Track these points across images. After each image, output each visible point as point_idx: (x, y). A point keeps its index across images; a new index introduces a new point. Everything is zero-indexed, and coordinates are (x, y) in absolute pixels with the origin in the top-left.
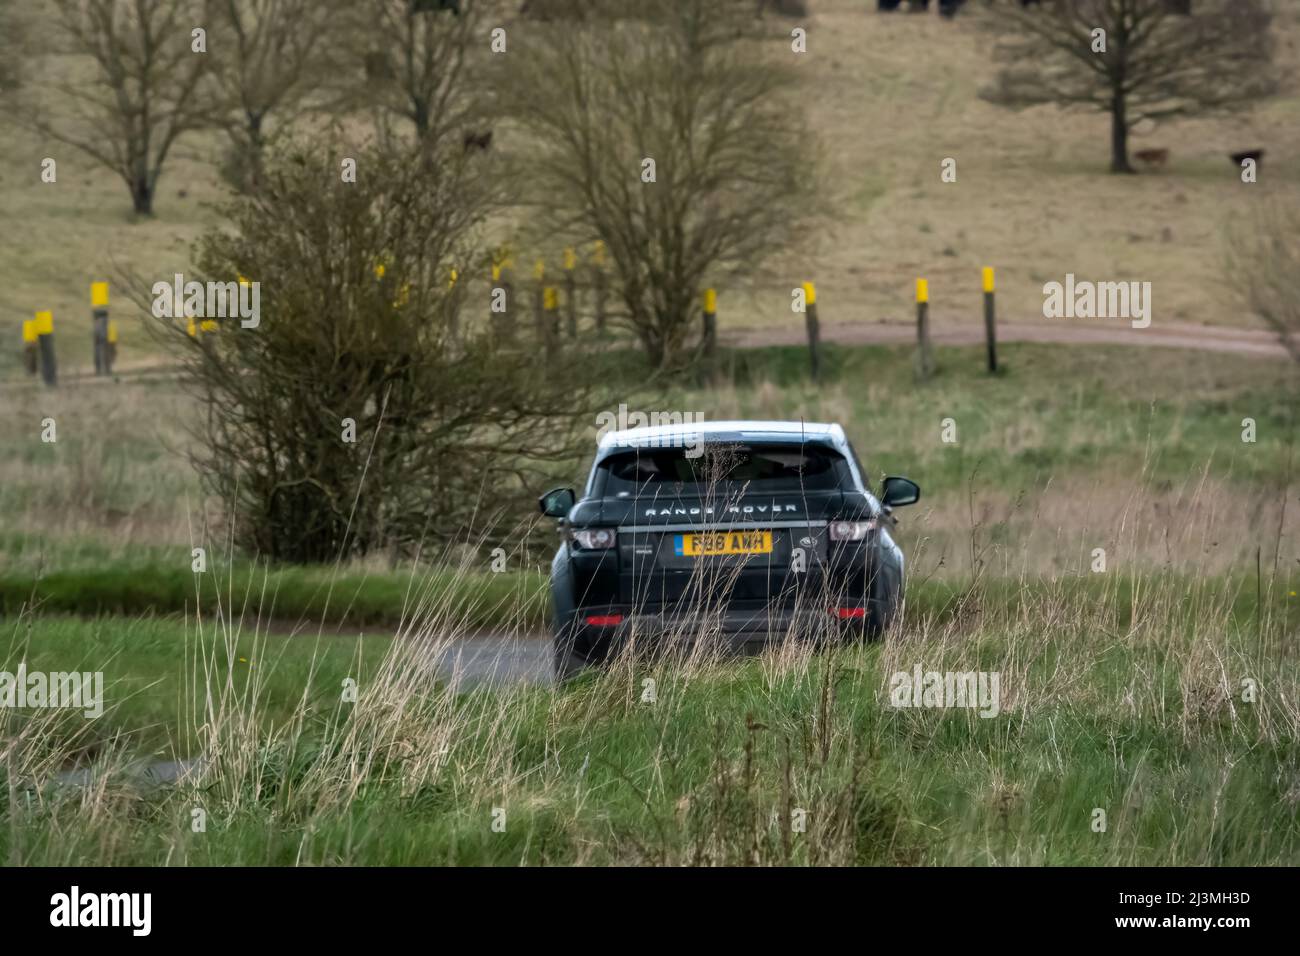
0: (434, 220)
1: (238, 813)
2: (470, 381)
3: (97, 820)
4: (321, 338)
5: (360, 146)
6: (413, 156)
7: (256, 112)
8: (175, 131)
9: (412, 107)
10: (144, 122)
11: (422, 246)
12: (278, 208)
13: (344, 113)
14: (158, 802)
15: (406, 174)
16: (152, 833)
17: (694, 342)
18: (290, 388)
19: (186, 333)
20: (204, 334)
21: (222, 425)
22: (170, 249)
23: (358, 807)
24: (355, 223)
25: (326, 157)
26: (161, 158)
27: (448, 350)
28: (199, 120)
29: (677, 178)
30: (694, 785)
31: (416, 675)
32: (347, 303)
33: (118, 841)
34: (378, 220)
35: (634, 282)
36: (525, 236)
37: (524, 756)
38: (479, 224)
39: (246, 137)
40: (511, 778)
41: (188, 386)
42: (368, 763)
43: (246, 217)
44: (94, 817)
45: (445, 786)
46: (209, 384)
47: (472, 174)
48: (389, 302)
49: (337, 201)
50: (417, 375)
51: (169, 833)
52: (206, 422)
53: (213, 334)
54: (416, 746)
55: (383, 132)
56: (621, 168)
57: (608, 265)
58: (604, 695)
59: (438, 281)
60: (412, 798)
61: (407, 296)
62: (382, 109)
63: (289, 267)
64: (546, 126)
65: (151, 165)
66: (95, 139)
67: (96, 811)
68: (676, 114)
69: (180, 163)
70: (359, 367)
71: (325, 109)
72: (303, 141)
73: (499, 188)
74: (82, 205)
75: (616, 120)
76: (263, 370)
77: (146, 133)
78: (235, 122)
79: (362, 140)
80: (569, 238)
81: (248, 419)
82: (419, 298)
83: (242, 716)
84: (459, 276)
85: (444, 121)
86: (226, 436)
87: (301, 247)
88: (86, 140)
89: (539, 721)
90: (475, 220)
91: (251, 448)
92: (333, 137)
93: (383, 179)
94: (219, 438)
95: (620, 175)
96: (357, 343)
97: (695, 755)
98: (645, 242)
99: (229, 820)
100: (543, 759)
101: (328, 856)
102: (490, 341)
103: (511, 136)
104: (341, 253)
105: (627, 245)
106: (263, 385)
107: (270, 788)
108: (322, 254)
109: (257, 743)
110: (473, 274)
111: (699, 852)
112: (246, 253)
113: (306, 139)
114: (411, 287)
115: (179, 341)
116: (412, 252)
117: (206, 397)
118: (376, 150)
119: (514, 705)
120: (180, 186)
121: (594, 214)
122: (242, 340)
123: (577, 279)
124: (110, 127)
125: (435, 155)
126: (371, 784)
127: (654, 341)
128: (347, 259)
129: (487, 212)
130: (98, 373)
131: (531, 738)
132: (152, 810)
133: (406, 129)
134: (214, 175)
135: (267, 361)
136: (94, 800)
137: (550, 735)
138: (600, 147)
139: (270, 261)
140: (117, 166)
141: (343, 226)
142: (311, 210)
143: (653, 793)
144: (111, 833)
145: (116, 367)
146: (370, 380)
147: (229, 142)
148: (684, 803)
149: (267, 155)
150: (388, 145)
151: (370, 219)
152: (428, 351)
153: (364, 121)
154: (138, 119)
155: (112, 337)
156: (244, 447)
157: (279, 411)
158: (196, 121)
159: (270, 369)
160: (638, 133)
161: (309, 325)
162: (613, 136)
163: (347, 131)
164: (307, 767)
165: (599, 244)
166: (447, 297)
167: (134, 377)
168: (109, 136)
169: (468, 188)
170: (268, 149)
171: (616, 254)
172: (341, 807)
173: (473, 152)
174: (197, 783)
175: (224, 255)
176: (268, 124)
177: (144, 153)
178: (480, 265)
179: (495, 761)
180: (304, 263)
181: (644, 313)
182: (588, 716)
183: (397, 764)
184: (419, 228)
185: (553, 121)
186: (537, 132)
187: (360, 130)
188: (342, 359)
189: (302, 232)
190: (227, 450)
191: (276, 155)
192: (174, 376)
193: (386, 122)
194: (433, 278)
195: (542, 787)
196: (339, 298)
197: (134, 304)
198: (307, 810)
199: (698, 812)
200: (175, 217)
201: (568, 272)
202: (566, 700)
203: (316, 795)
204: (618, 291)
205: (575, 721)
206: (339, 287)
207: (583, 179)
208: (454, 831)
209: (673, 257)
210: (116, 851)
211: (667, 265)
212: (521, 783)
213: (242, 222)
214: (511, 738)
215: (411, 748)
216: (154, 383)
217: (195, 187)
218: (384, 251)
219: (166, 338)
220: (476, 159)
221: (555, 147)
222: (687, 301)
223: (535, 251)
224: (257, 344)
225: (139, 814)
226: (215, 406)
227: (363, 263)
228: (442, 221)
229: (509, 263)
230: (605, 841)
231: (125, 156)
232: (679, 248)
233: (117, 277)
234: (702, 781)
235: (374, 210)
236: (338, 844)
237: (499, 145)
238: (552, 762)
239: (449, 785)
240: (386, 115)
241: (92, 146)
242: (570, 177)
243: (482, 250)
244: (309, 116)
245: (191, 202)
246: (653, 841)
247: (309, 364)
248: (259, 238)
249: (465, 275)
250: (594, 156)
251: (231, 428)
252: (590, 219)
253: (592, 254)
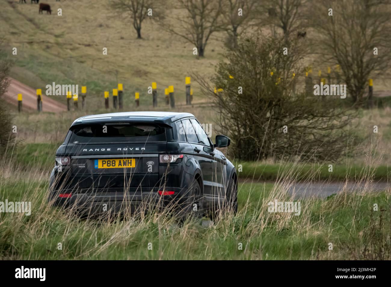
0: (288, 58)
1: (227, 236)
2: (299, 107)
3: (185, 238)
4: (254, 94)
5: (266, 36)
6: (282, 39)
7: (235, 26)
8: (211, 32)
9: (282, 24)
10: (202, 29)
11: (284, 66)
12: (241, 54)
13: (261, 26)
14: (203, 233)
15: (280, 44)
16: (202, 242)
17: (366, 95)
18: (244, 109)
19: (213, 92)
20: (219, 93)
21: (224, 120)
22: (209, 67)
23: (263, 235)
24: (264, 59)
25: (256, 40)
26: (207, 40)
27: (292, 97)
28: (218, 29)
29: (361, 46)
30: (364, 228)
31: (281, 194)
32: (262, 83)
33: (191, 245)
34: (271, 58)
35: (348, 77)
36: (315, 63)
37: (313, 219)
38: (302, 60)
39: (232, 34)
40: (309, 226)
41: (214, 108)
42: (266, 221)
43: (232, 58)
44: (184, 238)
45: (290, 228)
46: (220, 107)
47: (299, 45)
48: (274, 83)
49: (259, 53)
50: (283, 105)
51: (207, 243)
52: (219, 119)
53: (222, 92)
54: (281, 216)
55: (273, 32)
56: (345, 43)
57: (341, 72)
58: (338, 201)
59: (289, 77)
60: (280, 232)
61: (280, 81)
62: (273, 25)
63: (244, 73)
64: (322, 30)
65: (204, 42)
66: (187, 34)
67: (185, 236)
68: (361, 27)
69: (212, 41)
70: (265, 103)
71: (256, 25)
72: (249, 35)
73: (308, 49)
74: (183, 54)
75: (343, 28)
76: (236, 103)
77: (202, 33)
78: (229, 29)
79: (267, 34)
80: (329, 64)
81: (232, 118)
82: (284, 81)
83: (229, 207)
84: (296, 75)
85: (291, 29)
86: (225, 123)
87: (248, 66)
88: (184, 34)
89: (318, 209)
90: (301, 58)
91: (233, 127)
92: (258, 33)
93: (273, 46)
94: (223, 124)
95: (344, 45)
96: (265, 95)
97: (364, 219)
98: (352, 65)
99: (225, 239)
100: (319, 220)
101: (254, 249)
102: (304, 94)
103: (312, 33)
104: (260, 68)
105: (346, 66)
106: (236, 108)
107: (237, 229)
108: (255, 68)
109: (233, 215)
110: (300, 75)
111: (365, 248)
112: (232, 68)
113: (250, 34)
114: (281, 79)
115: (212, 95)
116: (282, 68)
117: (219, 111)
118: (271, 37)
119: (311, 204)
120: (212, 48)
121: (336, 57)
122: (230, 95)
123: (331, 76)
124: (191, 31)
125: (289, 39)
126: (267, 228)
127: (354, 95)
128: (262, 70)
129: (304, 56)
130: (187, 104)
131: (316, 214)
132: (202, 235)
133: (280, 31)
134: (223, 45)
135: (238, 100)
136: (184, 232)
137: (321, 213)
138: (338, 36)
139: (239, 71)
140: (194, 42)
141: (261, 60)
142: (251, 55)
143: (352, 231)
144: (189, 242)
145: (192, 102)
146: (268, 106)
147: (227, 35)
148: (361, 233)
149: (238, 39)
150: (275, 36)
151: (269, 58)
152: (286, 98)
153: (268, 29)
154: (200, 28)
155: (191, 93)
156: (230, 127)
157: (241, 116)
158: (217, 29)
159: (239, 103)
160: (350, 32)
161: (250, 90)
162: (342, 33)
163: (262, 32)
164: (248, 222)
165: (338, 66)
166: (292, 82)
167: (198, 105)
168: (191, 33)
169: (298, 49)
170: (239, 37)
171: (343, 68)
172: (258, 235)
173: (300, 38)
174: (215, 227)
175: (225, 69)
176: (239, 30)
177: (202, 39)
178: (302, 72)
179: (305, 221)
180: (249, 71)
181: (351, 86)
182: (333, 208)
183: (275, 222)
184: (284, 61)
185: (324, 28)
186: (319, 32)
187: (266, 32)
188: (260, 100)
189: (249, 62)
190: (225, 127)
191: (241, 39)
192: (210, 105)
193: (274, 29)
194: (288, 75)
195: (318, 229)
196: (260, 82)
197: (198, 83)
198: (248, 236)
199: (365, 236)
200: (210, 57)
201: (328, 74)
202: (326, 202)
203: (251, 231)
204: (343, 79)
205: (329, 209)
206: (259, 79)
207: (333, 46)
208: (292, 242)
209: (360, 69)
210: (191, 248)
211: (358, 72)
212: (313, 227)
213: (231, 59)
214: (310, 214)
215: (279, 217)
216: (204, 107)
217: (217, 49)
218: (273, 68)
219: (208, 94)
220: (301, 40)
221: (325, 36)
222: (364, 83)
223: (319, 68)
224: (235, 96)
225: (198, 237)
226: (222, 114)
227: (267, 71)
228: (291, 58)
229: (311, 71)
230: (337, 245)
231: (196, 39)
232: (362, 67)
233: (193, 75)
234: (367, 227)
235: (270, 55)
236: (257, 245)
237: (308, 36)
238: (322, 221)
239: (291, 228)
240: (274, 27)
241: (186, 36)
242: (330, 46)
243: (303, 67)
244: (251, 27)
245: (215, 53)
246: (352, 245)
247: (251, 102)
248: (236, 64)
249: (297, 75)
250: (336, 39)
251: (227, 121)
252: (335, 58)
253: (336, 68)
